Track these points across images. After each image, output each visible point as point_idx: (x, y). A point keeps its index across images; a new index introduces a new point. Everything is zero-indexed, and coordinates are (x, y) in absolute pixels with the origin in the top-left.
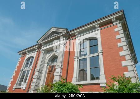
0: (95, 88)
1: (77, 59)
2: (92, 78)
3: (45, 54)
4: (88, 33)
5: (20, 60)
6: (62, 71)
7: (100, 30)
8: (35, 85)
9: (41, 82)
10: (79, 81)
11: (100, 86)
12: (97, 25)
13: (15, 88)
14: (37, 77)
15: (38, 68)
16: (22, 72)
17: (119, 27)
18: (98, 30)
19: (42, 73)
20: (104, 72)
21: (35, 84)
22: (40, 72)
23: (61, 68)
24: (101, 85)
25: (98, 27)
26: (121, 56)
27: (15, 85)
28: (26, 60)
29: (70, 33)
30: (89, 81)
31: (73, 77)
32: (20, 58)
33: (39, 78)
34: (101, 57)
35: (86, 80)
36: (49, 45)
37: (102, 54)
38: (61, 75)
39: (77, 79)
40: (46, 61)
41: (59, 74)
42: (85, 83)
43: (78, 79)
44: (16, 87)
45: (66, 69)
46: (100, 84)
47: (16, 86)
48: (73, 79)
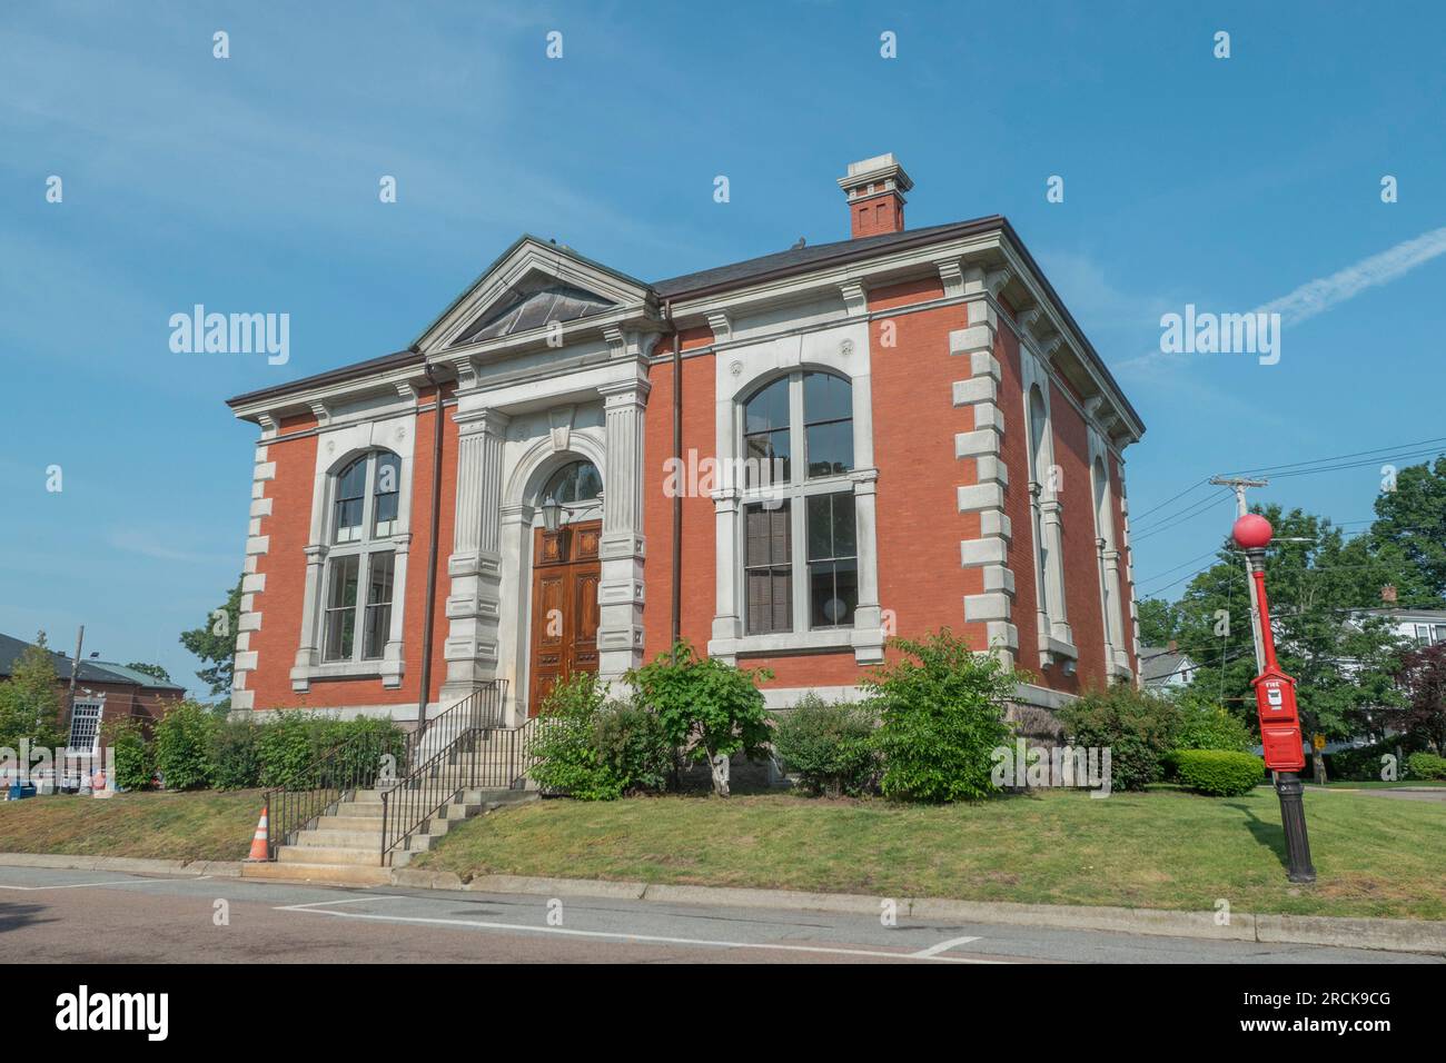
0: (833, 670)
1: (729, 505)
2: (820, 618)
3: (492, 443)
4: (793, 332)
5: (268, 470)
6: (641, 571)
7: (870, 321)
8: (477, 660)
9: (500, 637)
10: (749, 631)
11: (857, 658)
12: (850, 282)
13: (312, 680)
14: (473, 607)
15: (464, 553)
16: (321, 565)
17: (975, 325)
18: (857, 320)
19: (496, 580)
20: (876, 588)
21: (472, 654)
22: (486, 573)
23: (635, 558)
24: (860, 655)
25: (856, 302)
26: (965, 512)
27: (302, 658)
28: (329, 473)
29: (675, 315)
30: (803, 635)
31: (715, 612)
32: (262, 453)
33: (485, 616)
34: (866, 506)
35: (788, 626)
36: (517, 382)
37: (870, 487)
38: (642, 598)
39: (737, 624)
40: (514, 497)
41: (629, 594)
42: (781, 647)
43: (742, 619)
44: (315, 673)
45: (670, 560)
46: (853, 652)
47: (312, 664)
48: (716, 624)
